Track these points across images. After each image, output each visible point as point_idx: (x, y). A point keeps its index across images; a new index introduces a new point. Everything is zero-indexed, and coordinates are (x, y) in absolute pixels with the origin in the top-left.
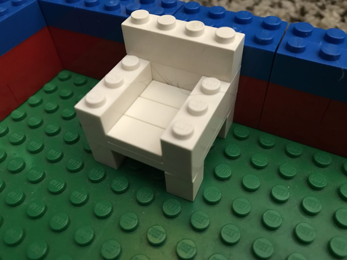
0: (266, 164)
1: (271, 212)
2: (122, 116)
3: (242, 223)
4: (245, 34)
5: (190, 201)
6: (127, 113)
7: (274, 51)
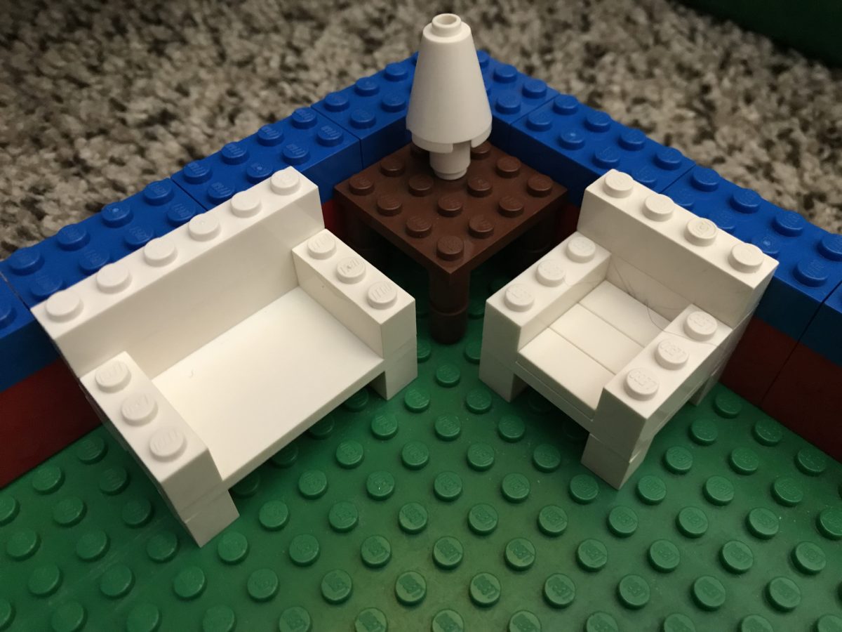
0: (754, 469)
1: (739, 545)
2: (545, 329)
3: (686, 546)
4: (780, 262)
5: (614, 489)
6: (555, 326)
7: (821, 301)
